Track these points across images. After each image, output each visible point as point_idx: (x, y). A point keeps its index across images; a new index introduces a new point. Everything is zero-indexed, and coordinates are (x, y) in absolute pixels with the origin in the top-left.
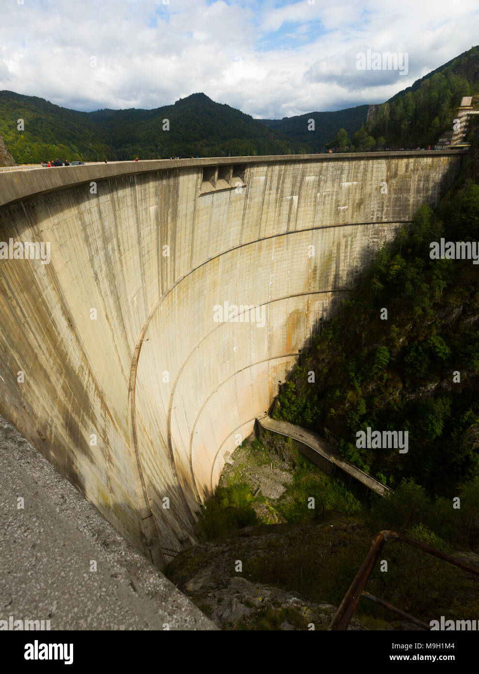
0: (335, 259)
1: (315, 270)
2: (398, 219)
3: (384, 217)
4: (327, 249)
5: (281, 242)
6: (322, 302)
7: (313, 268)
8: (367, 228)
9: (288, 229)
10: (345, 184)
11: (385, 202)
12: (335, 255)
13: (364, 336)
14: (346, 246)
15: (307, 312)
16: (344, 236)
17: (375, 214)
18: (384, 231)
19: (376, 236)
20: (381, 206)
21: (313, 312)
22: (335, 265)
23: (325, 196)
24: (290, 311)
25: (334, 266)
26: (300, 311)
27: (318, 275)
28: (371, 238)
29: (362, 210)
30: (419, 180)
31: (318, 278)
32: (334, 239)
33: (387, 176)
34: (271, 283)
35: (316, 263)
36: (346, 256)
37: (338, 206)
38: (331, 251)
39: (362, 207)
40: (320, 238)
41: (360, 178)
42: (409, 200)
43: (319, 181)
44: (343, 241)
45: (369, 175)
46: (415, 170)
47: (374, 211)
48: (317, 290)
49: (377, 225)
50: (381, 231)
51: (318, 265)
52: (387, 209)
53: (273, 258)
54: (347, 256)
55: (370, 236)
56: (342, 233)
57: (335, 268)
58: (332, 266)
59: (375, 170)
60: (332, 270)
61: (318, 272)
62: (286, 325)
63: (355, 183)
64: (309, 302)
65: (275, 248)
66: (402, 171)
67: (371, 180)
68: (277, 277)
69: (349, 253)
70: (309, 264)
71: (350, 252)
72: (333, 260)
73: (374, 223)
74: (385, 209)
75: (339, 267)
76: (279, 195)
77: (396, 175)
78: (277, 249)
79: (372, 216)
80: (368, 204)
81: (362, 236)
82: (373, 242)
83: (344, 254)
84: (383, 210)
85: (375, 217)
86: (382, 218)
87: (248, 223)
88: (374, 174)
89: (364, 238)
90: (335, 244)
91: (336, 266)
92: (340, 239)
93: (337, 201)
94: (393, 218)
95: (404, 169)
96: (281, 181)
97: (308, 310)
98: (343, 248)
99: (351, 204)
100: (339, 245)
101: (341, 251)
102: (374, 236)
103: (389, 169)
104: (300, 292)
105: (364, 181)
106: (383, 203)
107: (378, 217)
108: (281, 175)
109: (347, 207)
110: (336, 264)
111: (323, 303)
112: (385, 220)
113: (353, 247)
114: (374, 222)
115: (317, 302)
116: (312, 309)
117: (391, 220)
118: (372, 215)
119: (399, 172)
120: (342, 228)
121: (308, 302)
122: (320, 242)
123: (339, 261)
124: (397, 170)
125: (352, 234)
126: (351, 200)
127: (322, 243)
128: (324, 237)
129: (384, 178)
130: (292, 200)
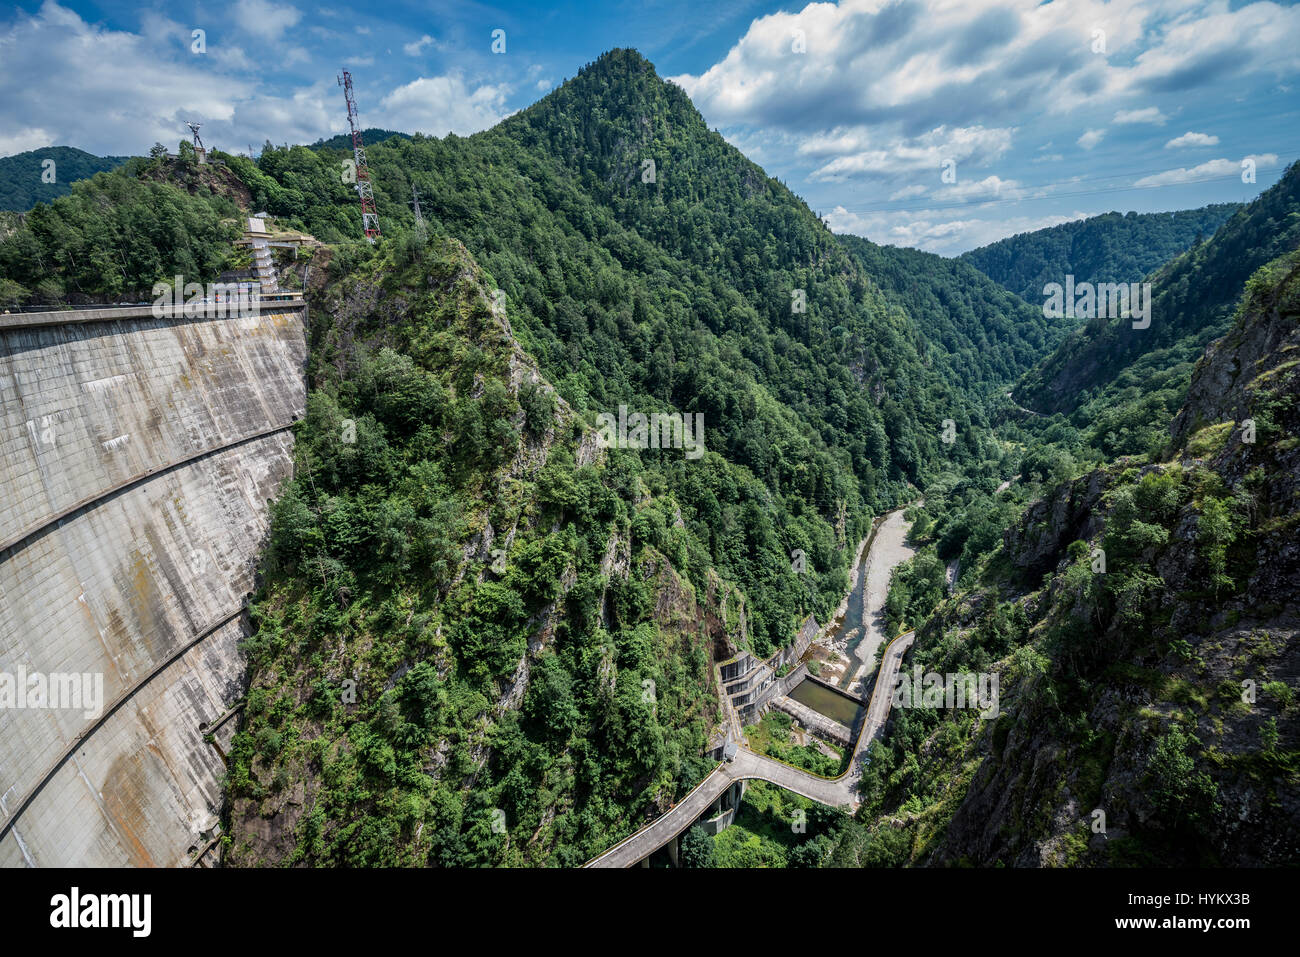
0: (157, 566)
1: (116, 621)
2: (253, 432)
3: (222, 435)
4: (122, 553)
6: (180, 686)
7: (107, 620)
8: (198, 468)
10: (95, 386)
11: (209, 406)
12: (154, 557)
14: (170, 524)
15: (152, 742)
16: (154, 505)
17: (201, 434)
18: (239, 462)
19: (228, 477)
20: (203, 415)
21: (171, 727)
22: (166, 581)
24: (99, 784)
25: (163, 585)
26: (132, 753)
27: (131, 630)
28: (220, 486)
29: (166, 435)
30: (252, 356)
31: (136, 638)
32: (129, 521)
33: (186, 354)
35: (108, 605)
36: (182, 547)
37: (101, 440)
38: (137, 552)
39: (163, 427)
41: (127, 367)
42: (254, 394)
44: (156, 517)
45: (144, 356)
46: (234, 338)
47: (194, 429)
48: (151, 666)
49: (216, 457)
50: (231, 464)
51: (119, 603)
52: (221, 420)
54: (185, 546)
55: (215, 482)
56: (143, 500)
57: (169, 587)
58: (160, 585)
59: (153, 345)
60: (165, 594)
61: (126, 622)
62: (107, 827)
63: (119, 379)
64: (145, 710)
66: (210, 342)
67: (155, 366)
69: (185, 538)
70: (91, 617)
71: (188, 534)
72: (154, 572)
73: (209, 455)
74: (216, 419)
75: (178, 579)
77: (202, 351)
79: (195, 442)
80: (174, 418)
81: (197, 488)
82: (228, 491)
83: (174, 544)
84: (213, 423)
85: (203, 441)
86: (219, 438)
88: (156, 354)
89: (202, 491)
90: (140, 532)
91: (170, 582)
92: (144, 515)
93: (93, 430)
94: (241, 432)
95: (212, 338)
97: (152, 732)
98: (163, 532)
99: (132, 426)
100: (149, 529)
101: (163, 542)
102: (223, 479)
103: (182, 340)
105: (138, 370)
106: (205, 408)
107: (210, 440)
109: (124, 438)
110: (166, 575)
111: (185, 687)
112: (230, 441)
113: (188, 519)
114: (207, 451)
115: (167, 695)
116: (162, 721)
117: (241, 437)
118: (195, 438)
119: (205, 345)
120: (138, 490)
121: (139, 714)
122: (93, 545)
123: (171, 566)
124: (200, 341)
125: (171, 494)
126: (127, 419)
127: (100, 547)
128: (99, 528)
129: (183, 359)
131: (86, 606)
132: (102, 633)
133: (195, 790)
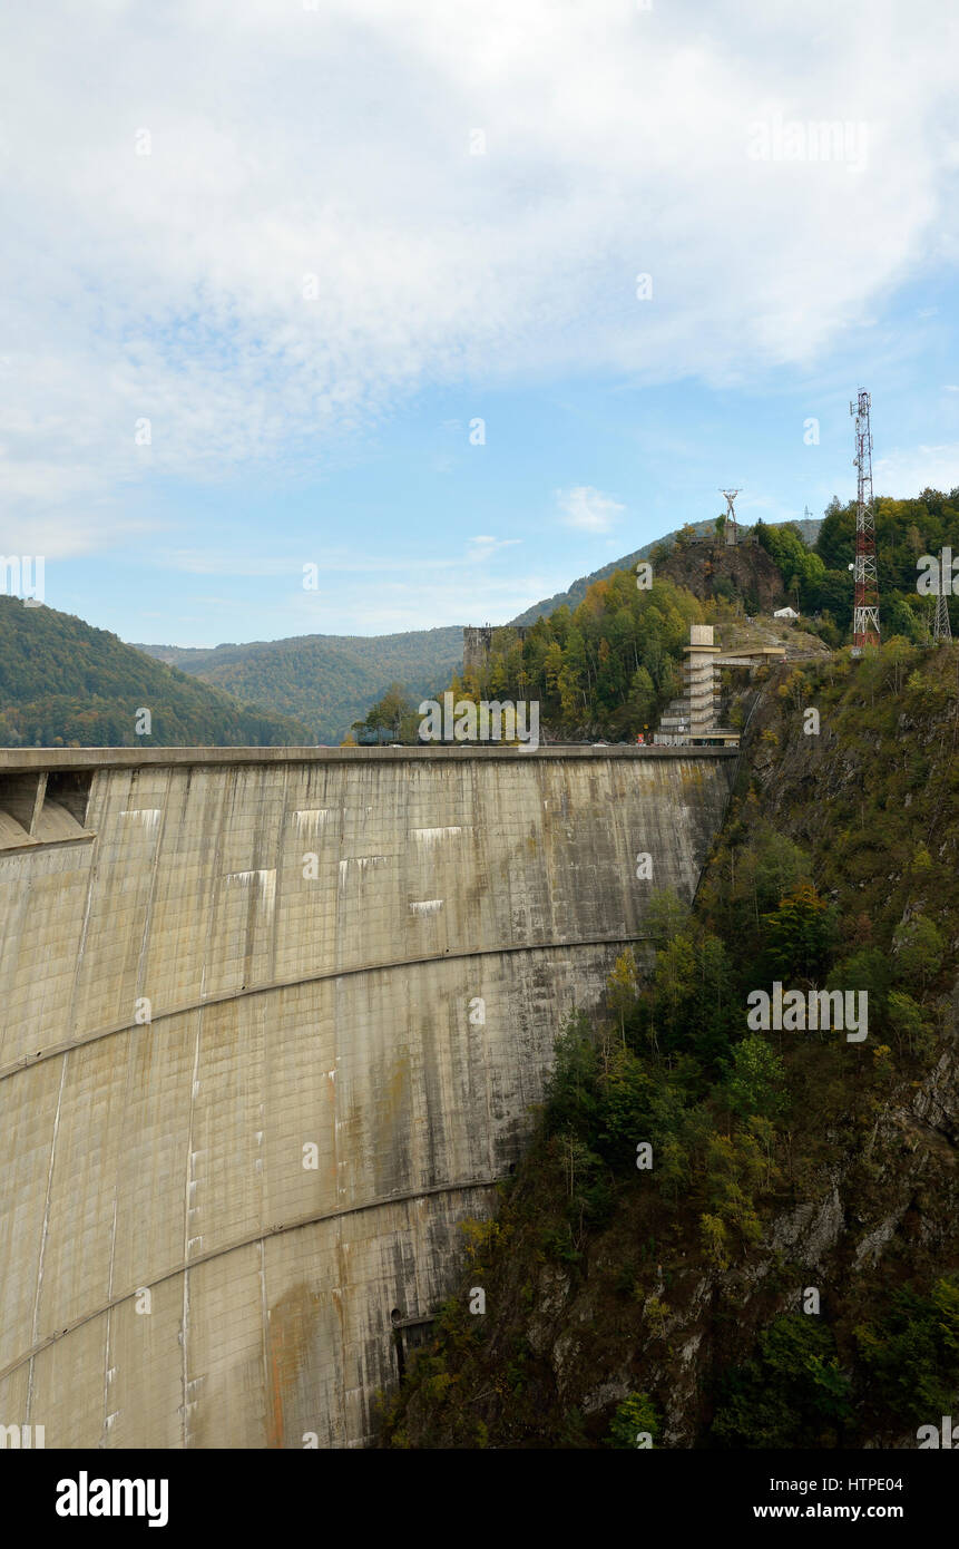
0: (420, 1075)
1: (355, 1121)
2: (598, 935)
3: (555, 929)
4: (389, 1042)
5: (224, 1028)
6: (391, 1243)
7: (347, 1114)
8: (511, 966)
9: (247, 979)
10: (426, 835)
11: (550, 886)
12: (420, 1062)
13: (559, 1359)
14: (453, 1029)
15: (339, 1292)
16: (443, 996)
17: (529, 920)
18: (564, 972)
19: (543, 990)
20: (540, 895)
21: (364, 1288)
22: (423, 1098)
23: (365, 869)
24: (273, 1299)
25: (419, 1100)
26: (314, 1290)
27: (366, 1138)
28: (529, 998)
29: (486, 912)
30: (634, 824)
31: (368, 1152)
32: (409, 1005)
33: (543, 811)
34: (191, 1185)
35: (355, 1096)
36: (456, 1063)
37: (411, 899)
38: (406, 1047)
39: (485, 901)
40: (362, 1005)
41: (467, 818)
42: (616, 879)
43: (342, 824)
44: (441, 1013)
45: (490, 808)
46: (617, 796)
47: (522, 912)
48: (370, 1196)
49: (538, 956)
50: (555, 973)
51: (366, 1100)
52: (561, 907)
53: (196, 1086)
54: (460, 1062)
55: (525, 991)
56: (433, 983)
57: (424, 1108)
58: (415, 1100)
59: (506, 794)
60: (416, 1114)
61: (365, 1126)
62: (261, 1357)
63: (454, 830)
64: (346, 1246)
65: (202, 1051)
66: (581, 797)
67: (501, 822)
68: (214, 1159)
69: (463, 1052)
70: (332, 1103)
71: (469, 1049)
72: (414, 1081)
73: (529, 950)
74: (555, 904)
75: (438, 1104)
76: (210, 867)
77: (566, 810)
78: (212, 1054)
79: (519, 929)
80: (502, 893)
81: (501, 992)
82: (537, 1010)
83: (449, 1056)
84: (548, 910)
85: (529, 931)
86: (550, 933)
87: (99, 962)
88: (506, 806)
89: (505, 999)
90: (417, 1025)
91: (428, 1102)
92: (428, 1005)
93: (405, 885)
94: (581, 931)
95: (586, 793)
96: (216, 824)
97: (343, 1279)
98: (442, 1034)
99: (450, 890)
100: (428, 1025)
101: (438, 1047)
102: (536, 990)
103: (545, 791)
104: (307, 1209)
105: (479, 823)
106: (545, 887)
107: (538, 931)
108: (215, 805)
109: (437, 902)
110: (427, 1092)
111: (396, 1247)
112: (562, 939)
113: (475, 1030)
114: (529, 945)
115: (375, 1245)
116: (359, 1275)
117: (578, 937)
118: (519, 924)
119: (573, 801)
120: (432, 969)
121: (339, 1247)
122: (363, 1020)
123: (436, 1082)
124: (567, 794)
125: (466, 989)
126: (447, 881)
127: (369, 1024)
128: (375, 1002)
129: (538, 818)
130: (255, 884)
131: (333, 1086)
132: (338, 1126)
133: (356, 1392)
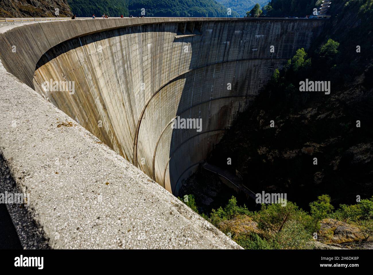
2: (285, 58)
3: (277, 56)
4: (244, 73)
5: (219, 68)
7: (236, 83)
8: (267, 62)
9: (223, 60)
10: (257, 36)
12: (248, 76)
13: (261, 122)
14: (255, 71)
15: (230, 107)
16: (254, 66)
18: (277, 64)
19: (272, 66)
21: (234, 107)
22: (248, 82)
23: (245, 42)
24: (221, 107)
26: (227, 106)
27: (238, 87)
28: (269, 68)
29: (265, 52)
30: (299, 36)
32: (248, 66)
34: (212, 90)
35: (237, 80)
36: (254, 77)
37: (252, 48)
38: (246, 74)
39: (266, 49)
40: (241, 66)
41: (266, 33)
42: (292, 47)
43: (243, 34)
44: (253, 69)
45: (271, 31)
46: (298, 29)
48: (237, 95)
51: (239, 81)
52: (280, 52)
53: (214, 76)
55: (269, 66)
56: (253, 64)
57: (248, 83)
58: (246, 82)
59: (274, 28)
60: (246, 84)
61: (238, 85)
62: (219, 114)
63: (263, 36)
64: (232, 102)
65: (215, 71)
67: (272, 34)
68: (215, 87)
69: (256, 75)
70: (234, 81)
72: (247, 79)
73: (271, 59)
75: (250, 83)
76: (219, 41)
77: (286, 31)
78: (217, 72)
79: (270, 55)
81: (264, 66)
82: (270, 70)
84: (277, 52)
85: (272, 56)
86: (276, 56)
87: (201, 56)
88: (274, 31)
90: (249, 70)
92: (252, 67)
93: (252, 46)
94: (282, 57)
95: (291, 29)
96: (221, 33)
98: (253, 72)
100: (251, 71)
101: (252, 74)
103: (282, 28)
104: (227, 95)
105: (268, 34)
106: (277, 48)
107: (274, 56)
108: (221, 29)
109: (256, 49)
111: (240, 103)
113: (259, 72)
115: (237, 102)
116: (233, 105)
120: (253, 61)
122: (240, 69)
123: (250, 80)
124: (287, 29)
125: (259, 65)
126: (259, 46)
128: (243, 66)
129: (280, 33)
130: (226, 44)
131: (234, 78)
132: (234, 85)
133: (231, 120)
